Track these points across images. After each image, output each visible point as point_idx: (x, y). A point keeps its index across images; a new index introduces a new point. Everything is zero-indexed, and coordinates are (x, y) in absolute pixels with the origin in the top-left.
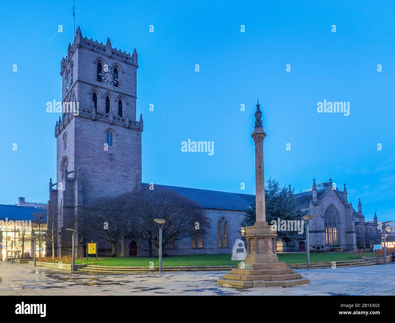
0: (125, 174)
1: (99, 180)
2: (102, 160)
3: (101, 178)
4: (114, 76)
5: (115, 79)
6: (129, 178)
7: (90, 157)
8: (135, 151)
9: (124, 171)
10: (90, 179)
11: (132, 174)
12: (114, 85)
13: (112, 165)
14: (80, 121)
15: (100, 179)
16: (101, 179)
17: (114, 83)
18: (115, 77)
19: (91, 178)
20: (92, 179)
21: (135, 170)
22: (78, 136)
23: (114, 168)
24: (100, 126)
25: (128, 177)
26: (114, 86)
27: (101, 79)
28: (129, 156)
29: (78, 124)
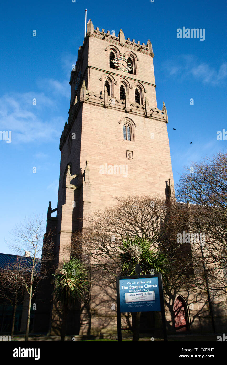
0: (151, 179)
1: (114, 188)
2: (118, 158)
3: (117, 185)
4: (128, 63)
5: (129, 66)
6: (157, 186)
7: (101, 154)
8: (161, 148)
9: (149, 175)
10: (102, 186)
11: (160, 180)
12: (128, 72)
13: (132, 166)
14: (89, 108)
15: (115, 186)
16: (118, 187)
17: (128, 70)
18: (130, 65)
19: (102, 184)
20: (104, 186)
21: (164, 174)
22: (87, 126)
23: (134, 170)
24: (114, 114)
25: (154, 184)
26: (129, 74)
27: (114, 66)
28: (154, 154)
29: (87, 111)
